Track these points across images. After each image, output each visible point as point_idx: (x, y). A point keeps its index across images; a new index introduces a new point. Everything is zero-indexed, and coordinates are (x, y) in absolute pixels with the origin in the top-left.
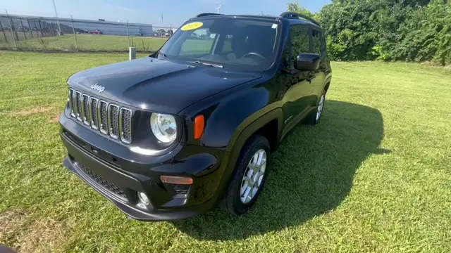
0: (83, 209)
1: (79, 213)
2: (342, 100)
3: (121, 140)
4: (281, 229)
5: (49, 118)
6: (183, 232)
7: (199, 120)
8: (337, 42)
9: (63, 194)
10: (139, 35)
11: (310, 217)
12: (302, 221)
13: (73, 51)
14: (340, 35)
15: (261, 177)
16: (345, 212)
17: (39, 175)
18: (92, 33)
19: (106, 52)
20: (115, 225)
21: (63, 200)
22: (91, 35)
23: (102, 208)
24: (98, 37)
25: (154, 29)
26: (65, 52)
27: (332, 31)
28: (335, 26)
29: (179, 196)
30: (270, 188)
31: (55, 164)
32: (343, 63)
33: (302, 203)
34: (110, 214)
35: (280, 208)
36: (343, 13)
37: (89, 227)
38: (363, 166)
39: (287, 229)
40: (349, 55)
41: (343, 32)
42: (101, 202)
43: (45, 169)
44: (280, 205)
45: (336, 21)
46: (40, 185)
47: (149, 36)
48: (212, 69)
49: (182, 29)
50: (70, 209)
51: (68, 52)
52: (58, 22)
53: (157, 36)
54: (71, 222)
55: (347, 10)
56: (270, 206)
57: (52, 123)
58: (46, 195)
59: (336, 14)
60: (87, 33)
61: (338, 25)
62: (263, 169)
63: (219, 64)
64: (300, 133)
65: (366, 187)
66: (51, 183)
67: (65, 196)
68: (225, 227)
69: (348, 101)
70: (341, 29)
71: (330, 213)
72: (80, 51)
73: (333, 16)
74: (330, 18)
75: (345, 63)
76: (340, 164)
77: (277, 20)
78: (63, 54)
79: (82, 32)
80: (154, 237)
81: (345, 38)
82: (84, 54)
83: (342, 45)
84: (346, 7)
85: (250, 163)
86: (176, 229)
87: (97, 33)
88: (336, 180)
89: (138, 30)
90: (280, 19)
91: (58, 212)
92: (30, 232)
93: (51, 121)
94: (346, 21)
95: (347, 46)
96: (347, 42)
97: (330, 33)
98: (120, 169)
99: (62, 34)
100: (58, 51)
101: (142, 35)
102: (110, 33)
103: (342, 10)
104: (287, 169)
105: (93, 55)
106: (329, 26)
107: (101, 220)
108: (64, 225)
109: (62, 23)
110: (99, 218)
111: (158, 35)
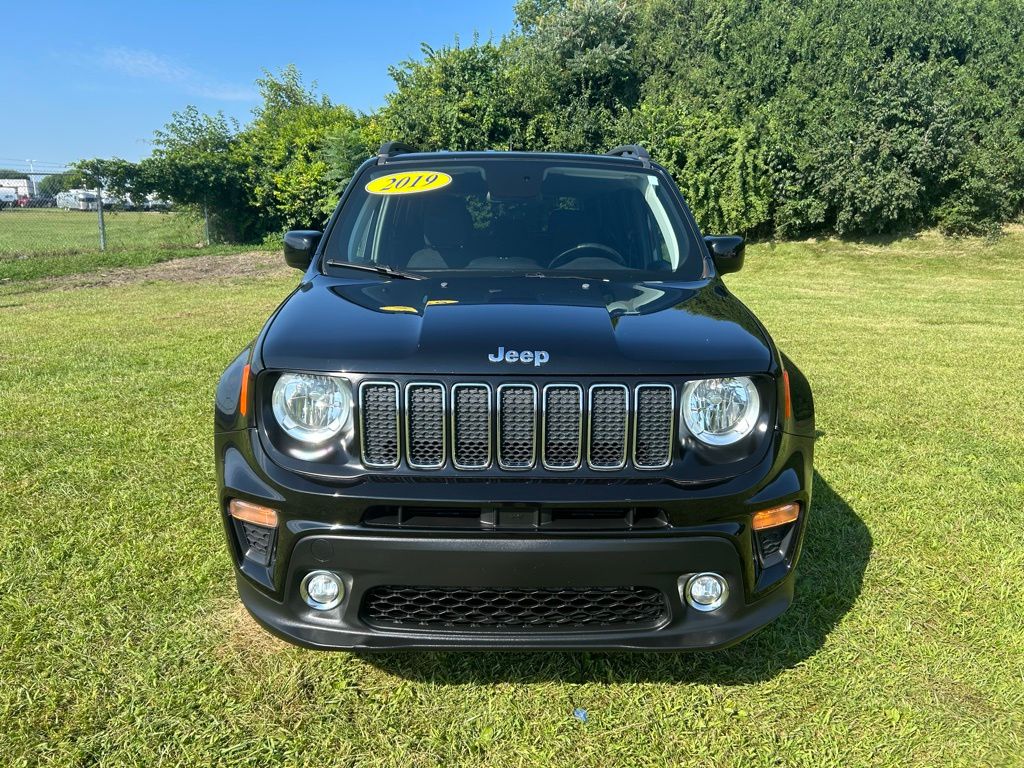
94: (473, 143)
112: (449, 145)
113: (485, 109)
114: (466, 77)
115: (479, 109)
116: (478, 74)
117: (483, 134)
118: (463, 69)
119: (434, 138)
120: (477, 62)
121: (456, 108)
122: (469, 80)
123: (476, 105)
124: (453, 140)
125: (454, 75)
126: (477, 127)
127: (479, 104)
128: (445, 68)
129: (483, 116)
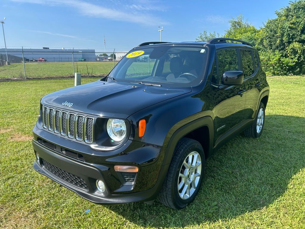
0: (48, 205)
1: (46, 207)
2: (289, 115)
3: (85, 141)
4: (215, 221)
5: (10, 138)
6: (131, 221)
7: (142, 123)
8: (286, 56)
9: (31, 195)
10: (81, 61)
11: (243, 212)
12: (235, 215)
13: (22, 79)
14: (289, 49)
15: (198, 179)
16: (277, 209)
17: (10, 181)
18: (36, 61)
19: (52, 78)
20: (75, 216)
21: (31, 199)
22: (36, 63)
23: (63, 205)
24: (42, 64)
25: (96, 54)
26: (14, 80)
27: (280, 46)
28: (282, 41)
29: (127, 184)
30: (207, 190)
31: (20, 173)
32: (295, 77)
33: (236, 202)
34: (70, 208)
35: (216, 205)
36: (289, 27)
37: (55, 217)
38: (301, 173)
39: (220, 220)
40: (301, 69)
41: (291, 46)
42: (62, 200)
43: (13, 177)
44: (216, 203)
45: (282, 35)
46: (12, 189)
47: (91, 61)
48: (152, 87)
49: (127, 56)
50: (38, 205)
51: (17, 80)
52: (6, 53)
53: (100, 61)
54: (40, 214)
55: (293, 23)
56: (206, 204)
57: (13, 142)
58: (18, 196)
59: (282, 28)
60: (32, 61)
61: (285, 39)
62: (199, 171)
63: (158, 84)
64: (240, 145)
65: (301, 190)
66: (20, 187)
67: (33, 196)
68: (166, 218)
69: (295, 115)
70: (289, 43)
71: (262, 211)
72: (28, 79)
73: (279, 31)
74: (276, 32)
75: (298, 77)
76: (277, 171)
77: (204, 46)
78: (12, 83)
79: (27, 60)
80: (107, 224)
81: (294, 52)
82: (32, 82)
83: (292, 59)
84: (292, 21)
85: (185, 162)
86: (124, 219)
87: (41, 61)
88: (272, 185)
89: (81, 56)
90: (207, 45)
91: (29, 207)
92: (10, 220)
93: (12, 140)
94: (294, 35)
95: (298, 59)
96: (297, 55)
97: (277, 47)
98: (84, 162)
99: (9, 64)
100: (8, 80)
101: (85, 60)
102: (54, 60)
103: (287, 24)
104: (225, 175)
105: (39, 82)
106: (276, 41)
107: (63, 213)
108: (35, 216)
109: (9, 53)
110: (62, 212)
111: (101, 59)
112: (283, 37)
113: (300, 23)
114: (295, 12)
115: (298, 22)
116: (301, 10)
117: (299, 32)
118: (295, 9)
119: (278, 34)
120: (301, 6)
121: (289, 23)
122: (297, 12)
123: (297, 21)
124: (285, 35)
125: (291, 11)
126: (296, 29)
127: (298, 21)
128: (287, 9)
129: (299, 25)
